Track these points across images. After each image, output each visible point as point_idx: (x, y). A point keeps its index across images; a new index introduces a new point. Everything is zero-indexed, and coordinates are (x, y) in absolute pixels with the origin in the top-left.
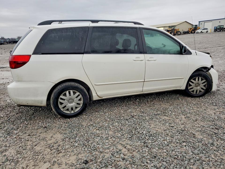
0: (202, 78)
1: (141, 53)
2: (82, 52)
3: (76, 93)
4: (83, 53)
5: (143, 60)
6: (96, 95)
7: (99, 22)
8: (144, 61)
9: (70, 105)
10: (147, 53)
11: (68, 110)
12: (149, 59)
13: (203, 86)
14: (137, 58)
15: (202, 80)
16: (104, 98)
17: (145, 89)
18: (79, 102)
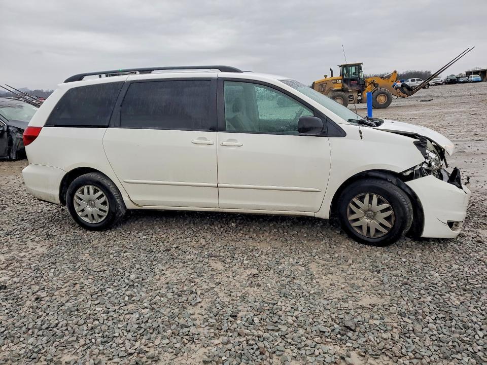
0: (381, 198)
1: (212, 129)
2: (107, 125)
3: (98, 191)
4: (107, 127)
5: (211, 143)
6: (128, 199)
7: (153, 72)
8: (214, 147)
9: (89, 209)
10: (227, 129)
11: (87, 216)
12: (226, 143)
13: (384, 218)
14: (200, 138)
15: (380, 202)
16: (145, 207)
17: (223, 202)
18: (103, 207)
